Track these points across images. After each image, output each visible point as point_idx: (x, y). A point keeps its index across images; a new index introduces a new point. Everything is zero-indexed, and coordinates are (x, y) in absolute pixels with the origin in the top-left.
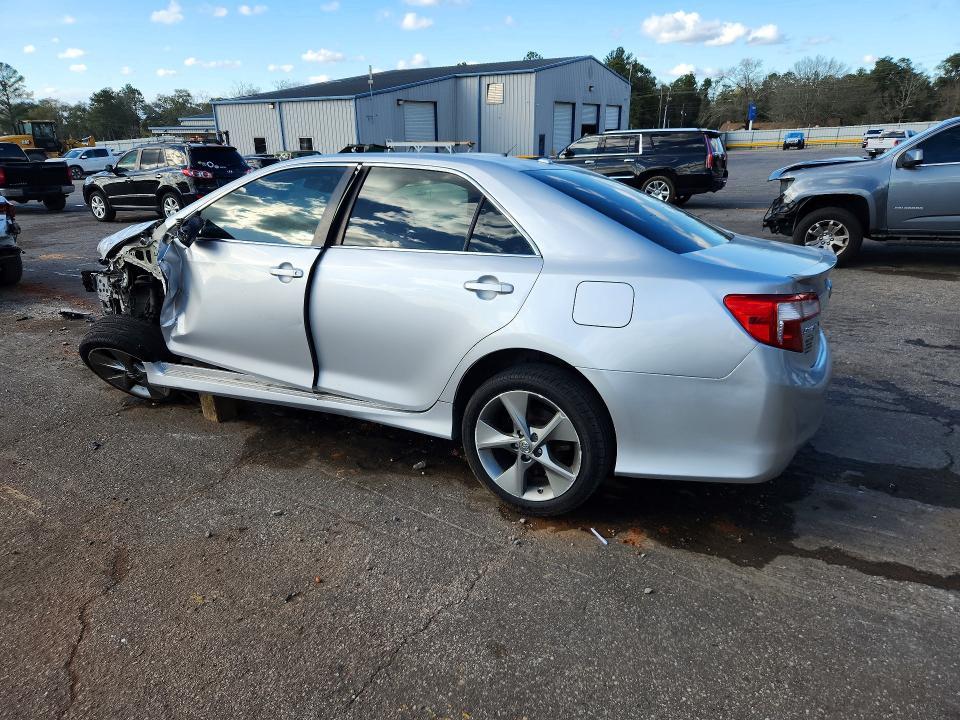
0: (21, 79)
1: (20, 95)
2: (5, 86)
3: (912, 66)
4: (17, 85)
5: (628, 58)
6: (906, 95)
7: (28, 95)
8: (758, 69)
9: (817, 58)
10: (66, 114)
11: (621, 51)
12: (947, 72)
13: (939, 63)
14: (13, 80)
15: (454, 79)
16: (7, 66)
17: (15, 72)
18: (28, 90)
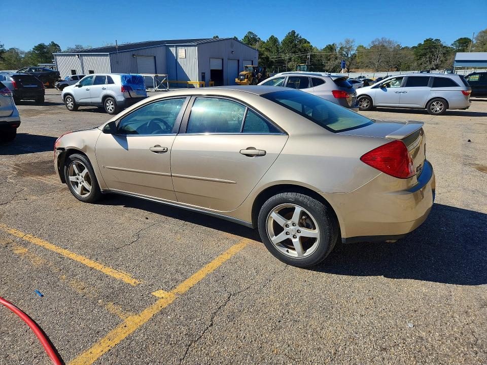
3: (441, 43)
15: (165, 47)
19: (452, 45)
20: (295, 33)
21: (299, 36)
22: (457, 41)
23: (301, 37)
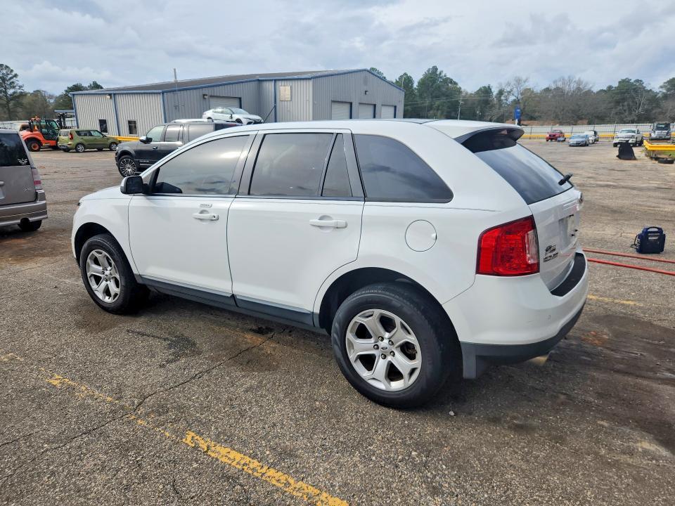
0: (16, 76)
1: (14, 87)
2: (4, 80)
3: (644, 85)
4: (12, 80)
5: (440, 74)
6: (640, 105)
7: (20, 87)
8: (527, 84)
9: (569, 77)
10: (52, 101)
11: (435, 69)
12: (668, 90)
13: (662, 84)
14: (10, 76)
15: (256, 82)
16: (7, 67)
17: (12, 71)
18: (20, 84)
19: (661, 87)
20: (437, 69)
21: (443, 74)
22: (668, 82)
23: (445, 76)
